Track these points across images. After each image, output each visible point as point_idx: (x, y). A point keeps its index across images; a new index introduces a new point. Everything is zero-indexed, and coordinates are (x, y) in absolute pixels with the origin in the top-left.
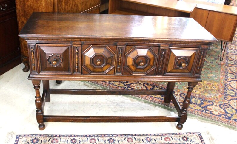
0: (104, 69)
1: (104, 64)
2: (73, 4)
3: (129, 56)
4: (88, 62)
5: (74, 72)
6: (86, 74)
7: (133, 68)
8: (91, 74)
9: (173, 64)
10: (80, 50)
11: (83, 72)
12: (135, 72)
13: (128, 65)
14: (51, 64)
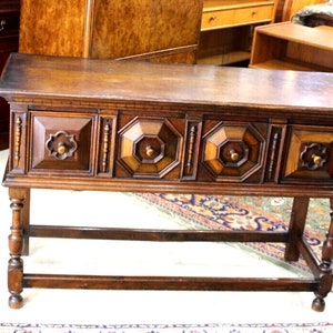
0: (160, 166)
1: (161, 157)
2: (126, 33)
3: (209, 140)
4: (127, 151)
5: (98, 172)
6: (123, 177)
7: (217, 167)
8: (132, 178)
9: (297, 160)
10: (114, 127)
11: (117, 172)
12: (223, 174)
13: (206, 159)
14: (55, 154)
